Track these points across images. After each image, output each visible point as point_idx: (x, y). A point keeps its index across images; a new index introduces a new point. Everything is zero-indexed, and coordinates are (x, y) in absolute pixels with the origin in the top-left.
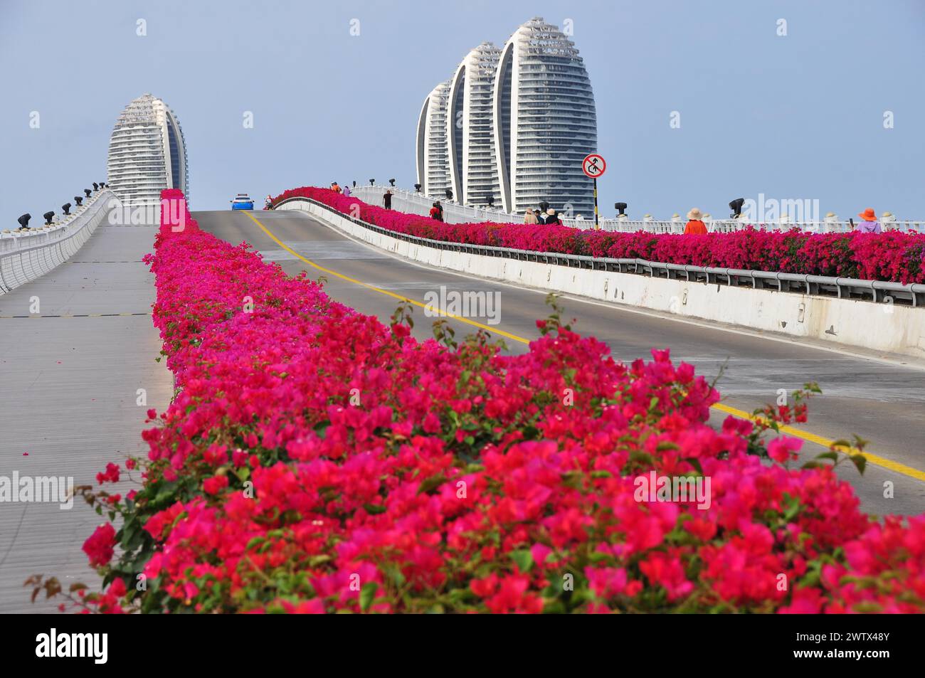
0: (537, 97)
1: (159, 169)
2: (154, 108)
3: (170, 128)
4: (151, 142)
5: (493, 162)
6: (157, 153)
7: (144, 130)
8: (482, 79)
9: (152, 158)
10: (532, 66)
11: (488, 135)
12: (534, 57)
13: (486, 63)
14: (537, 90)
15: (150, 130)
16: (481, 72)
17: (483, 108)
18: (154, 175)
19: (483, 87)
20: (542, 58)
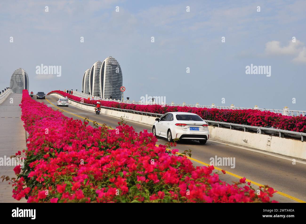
0: (110, 73)
1: (22, 85)
2: (22, 71)
3: (25, 76)
4: (20, 79)
5: (99, 87)
6: (22, 81)
7: (19, 76)
8: (98, 69)
9: (21, 82)
10: (109, 67)
11: (99, 81)
12: (109, 65)
13: (99, 65)
14: (110, 72)
15: (21, 76)
16: (97, 67)
17: (98, 75)
18: (21, 86)
19: (98, 70)
20: (111, 65)
